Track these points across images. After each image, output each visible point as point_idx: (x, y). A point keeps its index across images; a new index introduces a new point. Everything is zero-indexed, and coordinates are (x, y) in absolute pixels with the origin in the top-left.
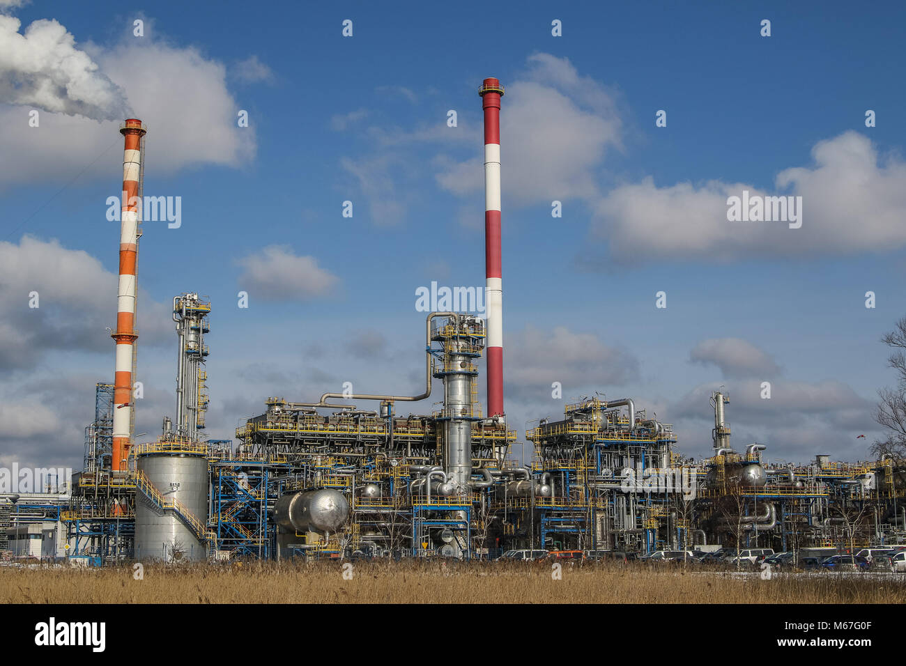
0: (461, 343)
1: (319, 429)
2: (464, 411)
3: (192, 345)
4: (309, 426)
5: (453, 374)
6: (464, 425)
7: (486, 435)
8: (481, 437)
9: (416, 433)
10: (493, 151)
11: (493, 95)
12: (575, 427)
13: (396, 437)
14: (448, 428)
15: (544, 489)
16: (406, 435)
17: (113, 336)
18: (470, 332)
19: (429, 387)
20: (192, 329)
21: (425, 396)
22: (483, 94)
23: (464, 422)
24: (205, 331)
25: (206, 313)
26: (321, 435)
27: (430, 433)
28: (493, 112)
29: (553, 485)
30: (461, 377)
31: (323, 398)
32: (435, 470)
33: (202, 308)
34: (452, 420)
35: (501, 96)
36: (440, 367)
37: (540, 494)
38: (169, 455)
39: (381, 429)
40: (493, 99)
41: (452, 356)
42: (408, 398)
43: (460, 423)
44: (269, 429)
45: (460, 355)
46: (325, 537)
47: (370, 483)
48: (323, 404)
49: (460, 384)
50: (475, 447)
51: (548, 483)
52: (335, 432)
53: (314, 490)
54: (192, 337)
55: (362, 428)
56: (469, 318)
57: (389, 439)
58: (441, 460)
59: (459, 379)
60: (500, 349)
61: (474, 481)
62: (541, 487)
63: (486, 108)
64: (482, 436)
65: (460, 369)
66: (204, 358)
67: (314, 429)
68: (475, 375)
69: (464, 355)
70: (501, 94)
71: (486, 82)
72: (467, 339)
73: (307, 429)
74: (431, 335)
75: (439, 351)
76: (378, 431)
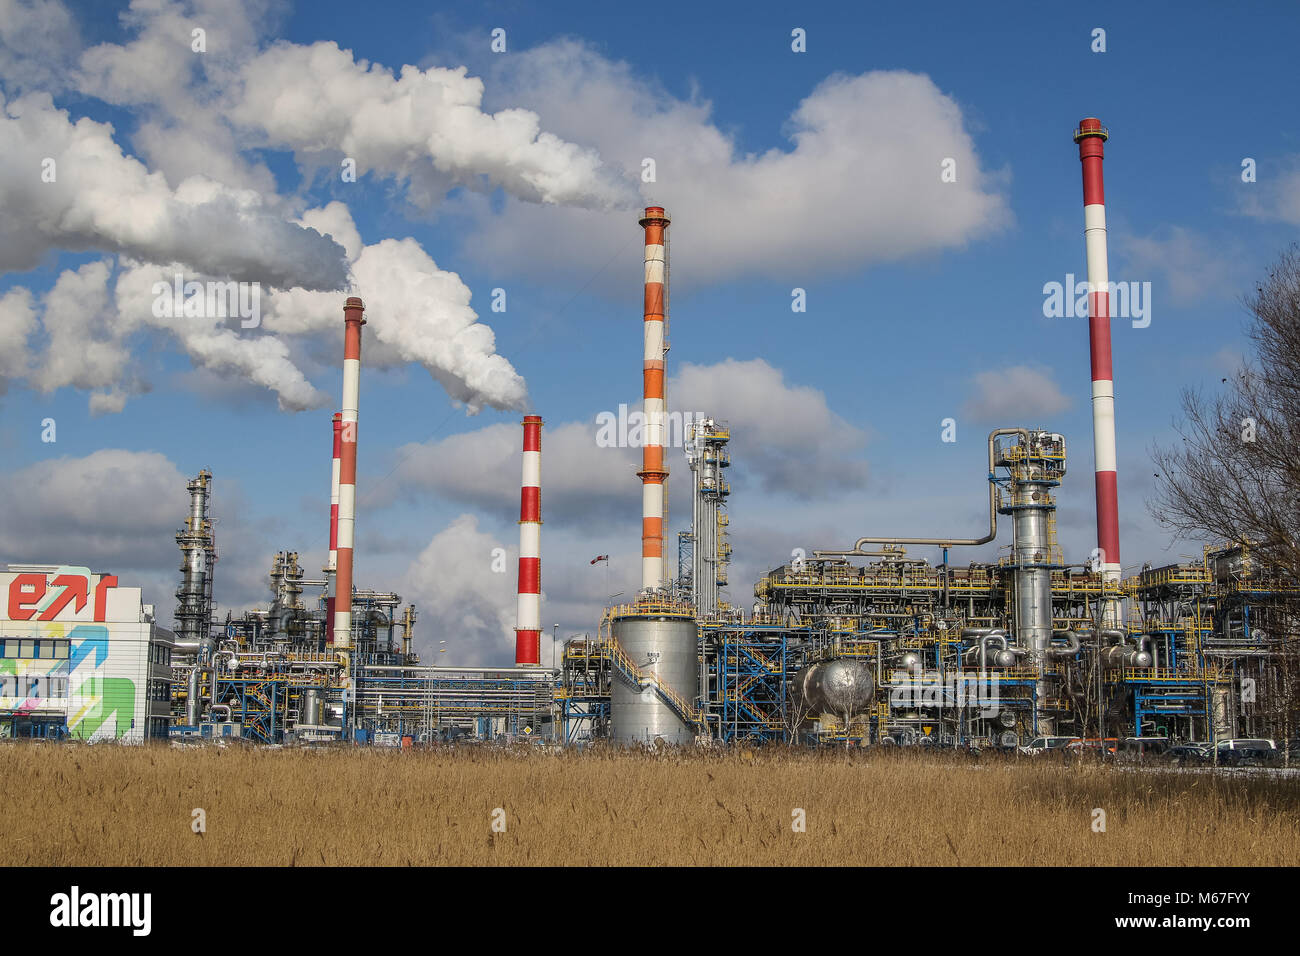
0: (1033, 469)
1: (852, 583)
2: (1037, 557)
3: (708, 483)
4: (838, 580)
5: (1024, 509)
6: (1038, 575)
7: (1075, 587)
8: (1068, 590)
9: (980, 586)
10: (1096, 214)
11: (1093, 141)
12: (1181, 574)
13: (953, 592)
14: (1018, 578)
15: (1142, 657)
16: (966, 589)
17: (639, 475)
18: (1045, 454)
19: (994, 526)
20: (707, 462)
21: (990, 539)
22: (1079, 140)
23: (1038, 571)
24: (724, 465)
25: (724, 442)
26: (855, 591)
27: (999, 586)
28: (1094, 163)
29: (1155, 652)
30: (1033, 512)
31: (859, 543)
32: (995, 634)
33: (720, 436)
34: (1021, 568)
35: (1104, 141)
36: (1008, 500)
37: (1135, 663)
38: (646, 618)
39: (933, 582)
40: (1093, 146)
41: (1020, 486)
42: (970, 542)
43: (1033, 572)
44: (787, 584)
45: (1031, 484)
46: (844, 720)
47: (909, 651)
48: (858, 552)
49: (1033, 522)
50: (1060, 603)
51: (1148, 648)
52: (873, 587)
53: (829, 659)
54: (708, 472)
55: (908, 581)
56: (1042, 435)
57: (944, 594)
58: (1010, 621)
59: (1031, 515)
60: (1114, 474)
61: (1054, 647)
62: (1137, 655)
63: (1084, 158)
64: (1070, 588)
65: (1032, 502)
66: (725, 498)
67: (846, 583)
68: (1052, 509)
69: (1037, 484)
70: (1104, 139)
71: (1083, 124)
72: (1039, 462)
73: (836, 583)
74: (995, 459)
75: (1005, 479)
76: (932, 585)
